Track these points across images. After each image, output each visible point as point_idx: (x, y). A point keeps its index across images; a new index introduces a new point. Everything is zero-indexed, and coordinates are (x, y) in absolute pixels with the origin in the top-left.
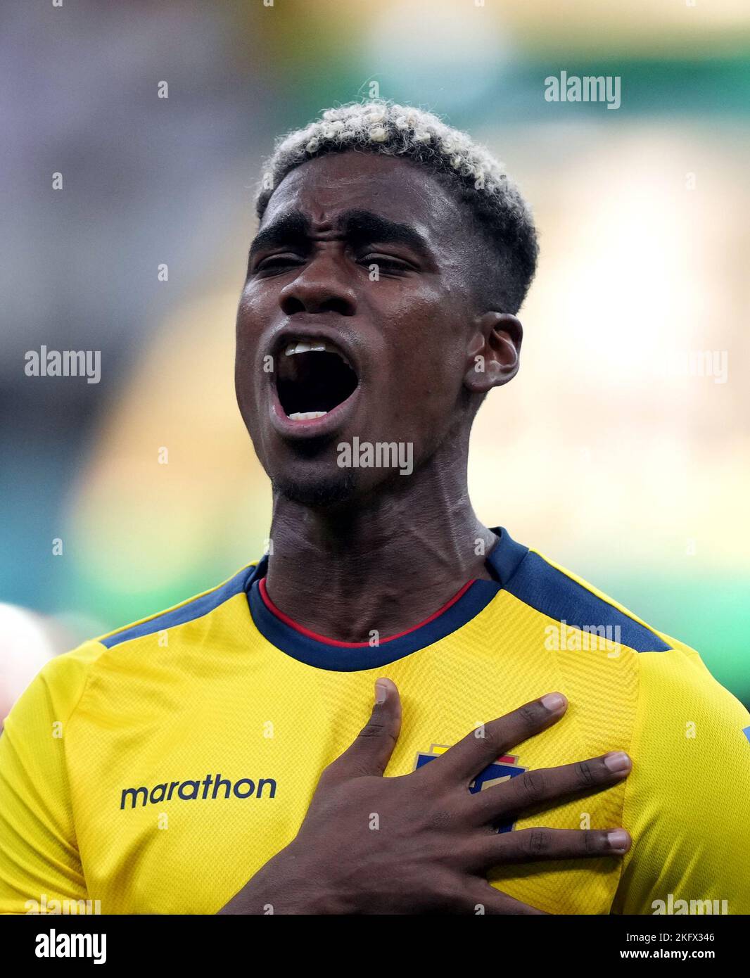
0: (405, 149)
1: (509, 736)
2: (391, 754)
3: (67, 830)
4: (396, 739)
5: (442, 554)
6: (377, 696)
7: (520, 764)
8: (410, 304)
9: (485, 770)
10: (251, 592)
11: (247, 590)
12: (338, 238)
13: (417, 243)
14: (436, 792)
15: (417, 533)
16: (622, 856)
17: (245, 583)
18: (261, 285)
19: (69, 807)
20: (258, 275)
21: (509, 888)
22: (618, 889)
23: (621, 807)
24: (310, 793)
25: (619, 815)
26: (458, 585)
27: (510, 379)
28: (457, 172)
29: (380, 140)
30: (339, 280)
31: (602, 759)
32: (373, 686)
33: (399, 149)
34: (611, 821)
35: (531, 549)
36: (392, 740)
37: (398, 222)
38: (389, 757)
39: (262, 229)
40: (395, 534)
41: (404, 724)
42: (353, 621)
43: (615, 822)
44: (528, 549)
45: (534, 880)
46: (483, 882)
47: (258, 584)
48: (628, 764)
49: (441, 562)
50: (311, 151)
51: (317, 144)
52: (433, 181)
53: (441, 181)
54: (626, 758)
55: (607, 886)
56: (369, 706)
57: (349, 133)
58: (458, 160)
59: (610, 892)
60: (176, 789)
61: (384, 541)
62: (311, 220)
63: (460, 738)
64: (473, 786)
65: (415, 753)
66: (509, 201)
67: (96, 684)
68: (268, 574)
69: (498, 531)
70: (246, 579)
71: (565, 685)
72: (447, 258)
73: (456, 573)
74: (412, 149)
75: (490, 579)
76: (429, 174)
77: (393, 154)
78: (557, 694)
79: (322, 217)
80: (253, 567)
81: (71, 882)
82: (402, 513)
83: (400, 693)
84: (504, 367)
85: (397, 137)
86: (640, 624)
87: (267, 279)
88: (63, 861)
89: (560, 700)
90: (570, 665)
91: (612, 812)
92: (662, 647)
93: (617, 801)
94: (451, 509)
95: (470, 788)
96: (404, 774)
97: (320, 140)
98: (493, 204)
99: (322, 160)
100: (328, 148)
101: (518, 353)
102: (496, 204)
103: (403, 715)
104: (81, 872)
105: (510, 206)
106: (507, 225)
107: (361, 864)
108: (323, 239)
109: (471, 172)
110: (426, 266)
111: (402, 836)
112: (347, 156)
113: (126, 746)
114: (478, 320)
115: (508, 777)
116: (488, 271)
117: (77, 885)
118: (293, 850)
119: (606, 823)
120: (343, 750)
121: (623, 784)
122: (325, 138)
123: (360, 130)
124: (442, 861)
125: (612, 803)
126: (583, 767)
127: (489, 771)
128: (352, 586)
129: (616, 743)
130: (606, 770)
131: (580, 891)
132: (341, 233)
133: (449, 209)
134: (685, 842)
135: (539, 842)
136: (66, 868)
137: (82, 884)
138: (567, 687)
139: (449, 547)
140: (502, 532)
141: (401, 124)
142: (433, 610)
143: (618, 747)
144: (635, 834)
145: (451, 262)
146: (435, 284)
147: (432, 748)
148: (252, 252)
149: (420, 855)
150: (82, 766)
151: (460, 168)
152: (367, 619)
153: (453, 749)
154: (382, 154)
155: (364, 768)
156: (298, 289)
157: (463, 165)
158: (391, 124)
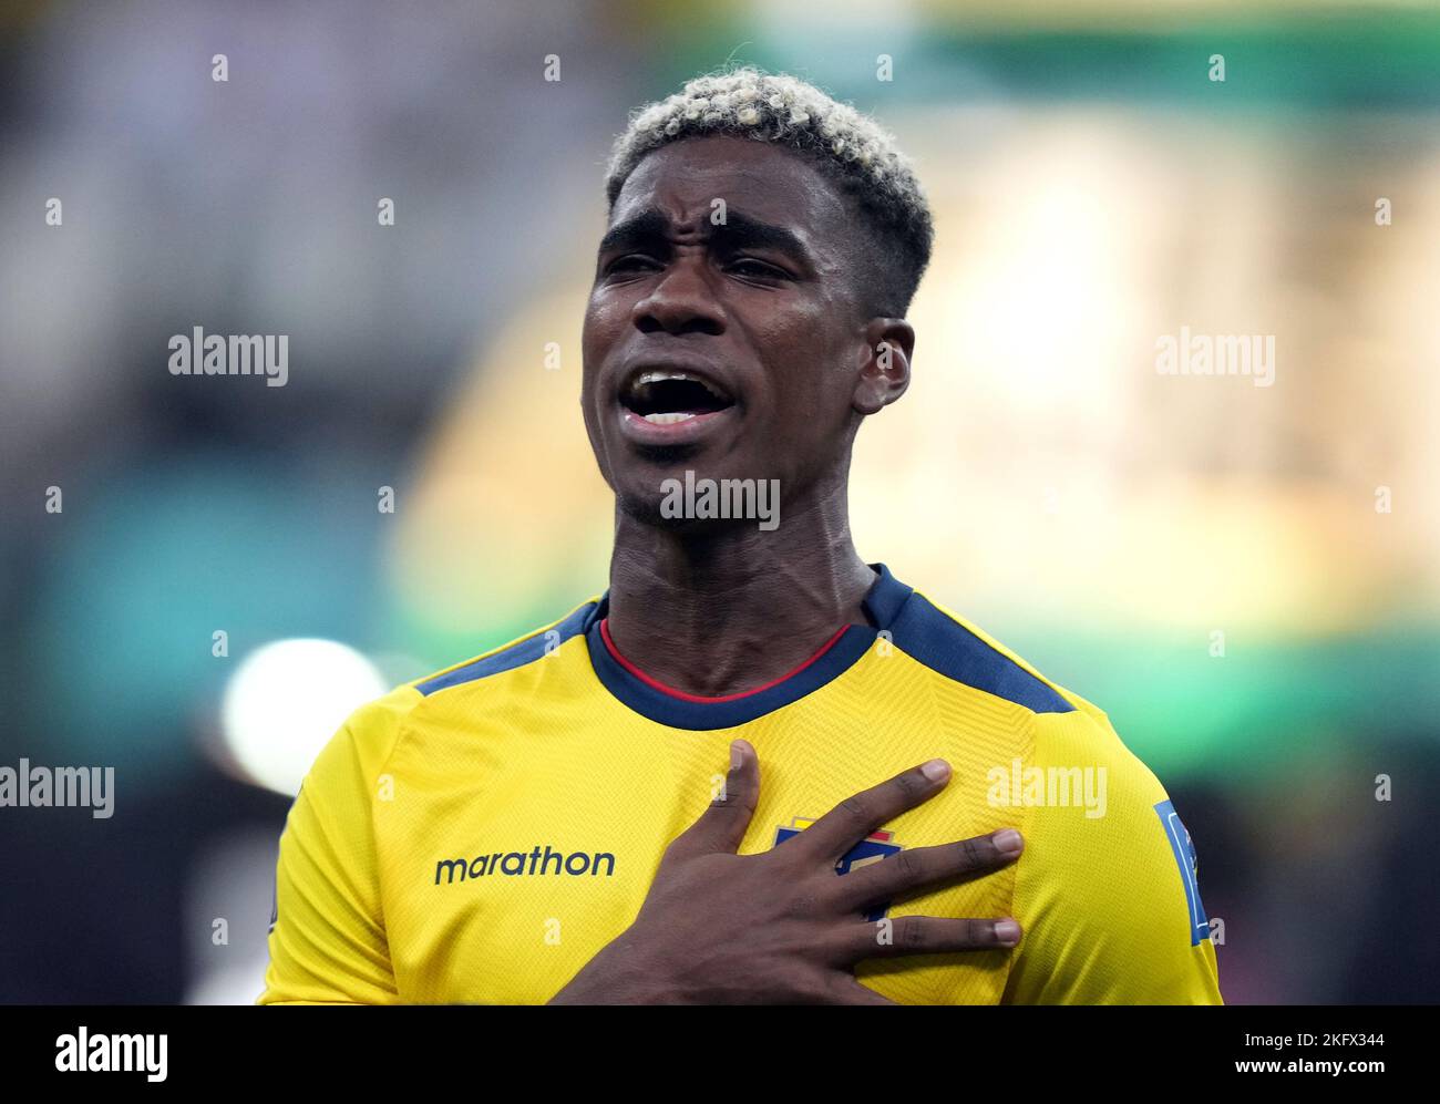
0: (779, 135)
1: (882, 809)
2: (747, 826)
3: (372, 907)
4: (753, 811)
5: (818, 595)
6: (733, 760)
7: (894, 842)
8: (785, 319)
9: (854, 848)
10: (591, 634)
11: (587, 631)
12: (702, 242)
13: (793, 248)
14: (799, 872)
15: (788, 570)
16: (1010, 950)
17: (584, 621)
18: (612, 293)
19: (376, 880)
20: (608, 279)
21: (880, 985)
22: (1006, 988)
23: (1010, 893)
24: (653, 871)
25: (1008, 902)
26: (832, 630)
27: (900, 396)
28: (839, 158)
29: (751, 123)
30: (703, 296)
31: (990, 837)
32: (728, 748)
33: (774, 133)
34: (999, 908)
35: (916, 590)
36: (749, 813)
37: (772, 222)
38: (744, 831)
39: (613, 226)
40: (761, 571)
41: (762, 793)
42: (708, 671)
43: (1004, 910)
44: (912, 589)
45: (909, 977)
46: (848, 979)
47: (599, 627)
48: (1019, 843)
49: (815, 605)
50: (671, 134)
51: (678, 125)
52: (812, 171)
53: (821, 171)
54: (1017, 837)
55: (992, 983)
56: (723, 771)
57: (714, 115)
58: (841, 144)
59: (997, 991)
60: (499, 861)
61: (745, 579)
62: (670, 218)
63: (827, 810)
64: (840, 866)
65: (774, 827)
66: (899, 186)
67: (410, 738)
68: (610, 614)
69: (877, 568)
70: (586, 618)
71: (950, 750)
72: (828, 262)
73: (832, 617)
74: (788, 135)
75: (867, 625)
76: (807, 162)
77: (766, 140)
78: (940, 761)
79: (684, 217)
80: (594, 604)
81: (376, 968)
82: (771, 547)
83: (759, 757)
84: (893, 382)
85: (771, 120)
86: (1039, 680)
87: (620, 284)
88: (367, 942)
89: (943, 768)
90: (957, 728)
91: (1001, 899)
92: (1063, 707)
93: (1006, 886)
94: (832, 543)
95: (837, 869)
96: (762, 851)
97: (681, 121)
98: (880, 192)
99: (683, 145)
100: (691, 131)
101: (909, 364)
102: (884, 192)
103: (762, 783)
104: (388, 955)
105: (901, 192)
106: (898, 215)
107: (708, 956)
108: (684, 243)
109: (857, 156)
110: (803, 274)
111: (755, 924)
112: (713, 142)
113: (445, 809)
114: (863, 330)
115: (880, 858)
116: (876, 272)
117: (382, 971)
118: (631, 938)
119: (993, 910)
120: (693, 821)
121: (1013, 866)
122: (688, 120)
123: (728, 111)
124: (800, 953)
125: (1000, 888)
126: (967, 846)
127: (859, 849)
128: (708, 629)
129: (1007, 818)
130: (994, 850)
131: (963, 988)
132: (705, 235)
133: (831, 204)
134: (1083, 934)
135: (914, 933)
136: (371, 950)
137: (388, 969)
138: (953, 753)
139: (826, 586)
140: (883, 569)
141: (775, 102)
142: (801, 661)
143: (1009, 824)
144: (1026, 924)
145: (833, 266)
146: (815, 295)
147: (793, 822)
148: (602, 251)
149: (776, 946)
150: (392, 832)
151: (843, 153)
152: (725, 669)
153: (818, 824)
154: (753, 140)
155: (714, 843)
156: (655, 307)
157: (846, 149)
158: (764, 104)
